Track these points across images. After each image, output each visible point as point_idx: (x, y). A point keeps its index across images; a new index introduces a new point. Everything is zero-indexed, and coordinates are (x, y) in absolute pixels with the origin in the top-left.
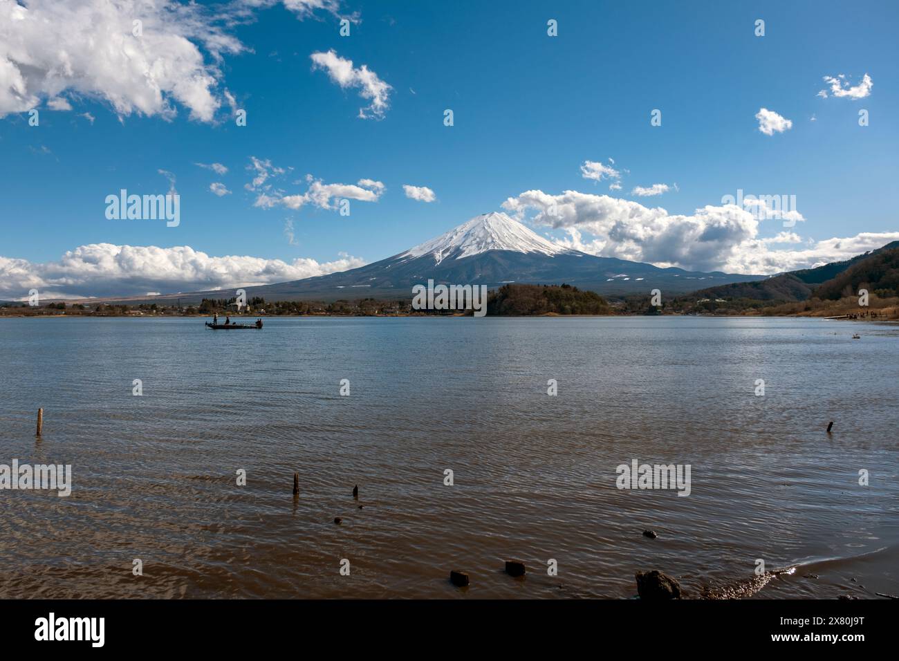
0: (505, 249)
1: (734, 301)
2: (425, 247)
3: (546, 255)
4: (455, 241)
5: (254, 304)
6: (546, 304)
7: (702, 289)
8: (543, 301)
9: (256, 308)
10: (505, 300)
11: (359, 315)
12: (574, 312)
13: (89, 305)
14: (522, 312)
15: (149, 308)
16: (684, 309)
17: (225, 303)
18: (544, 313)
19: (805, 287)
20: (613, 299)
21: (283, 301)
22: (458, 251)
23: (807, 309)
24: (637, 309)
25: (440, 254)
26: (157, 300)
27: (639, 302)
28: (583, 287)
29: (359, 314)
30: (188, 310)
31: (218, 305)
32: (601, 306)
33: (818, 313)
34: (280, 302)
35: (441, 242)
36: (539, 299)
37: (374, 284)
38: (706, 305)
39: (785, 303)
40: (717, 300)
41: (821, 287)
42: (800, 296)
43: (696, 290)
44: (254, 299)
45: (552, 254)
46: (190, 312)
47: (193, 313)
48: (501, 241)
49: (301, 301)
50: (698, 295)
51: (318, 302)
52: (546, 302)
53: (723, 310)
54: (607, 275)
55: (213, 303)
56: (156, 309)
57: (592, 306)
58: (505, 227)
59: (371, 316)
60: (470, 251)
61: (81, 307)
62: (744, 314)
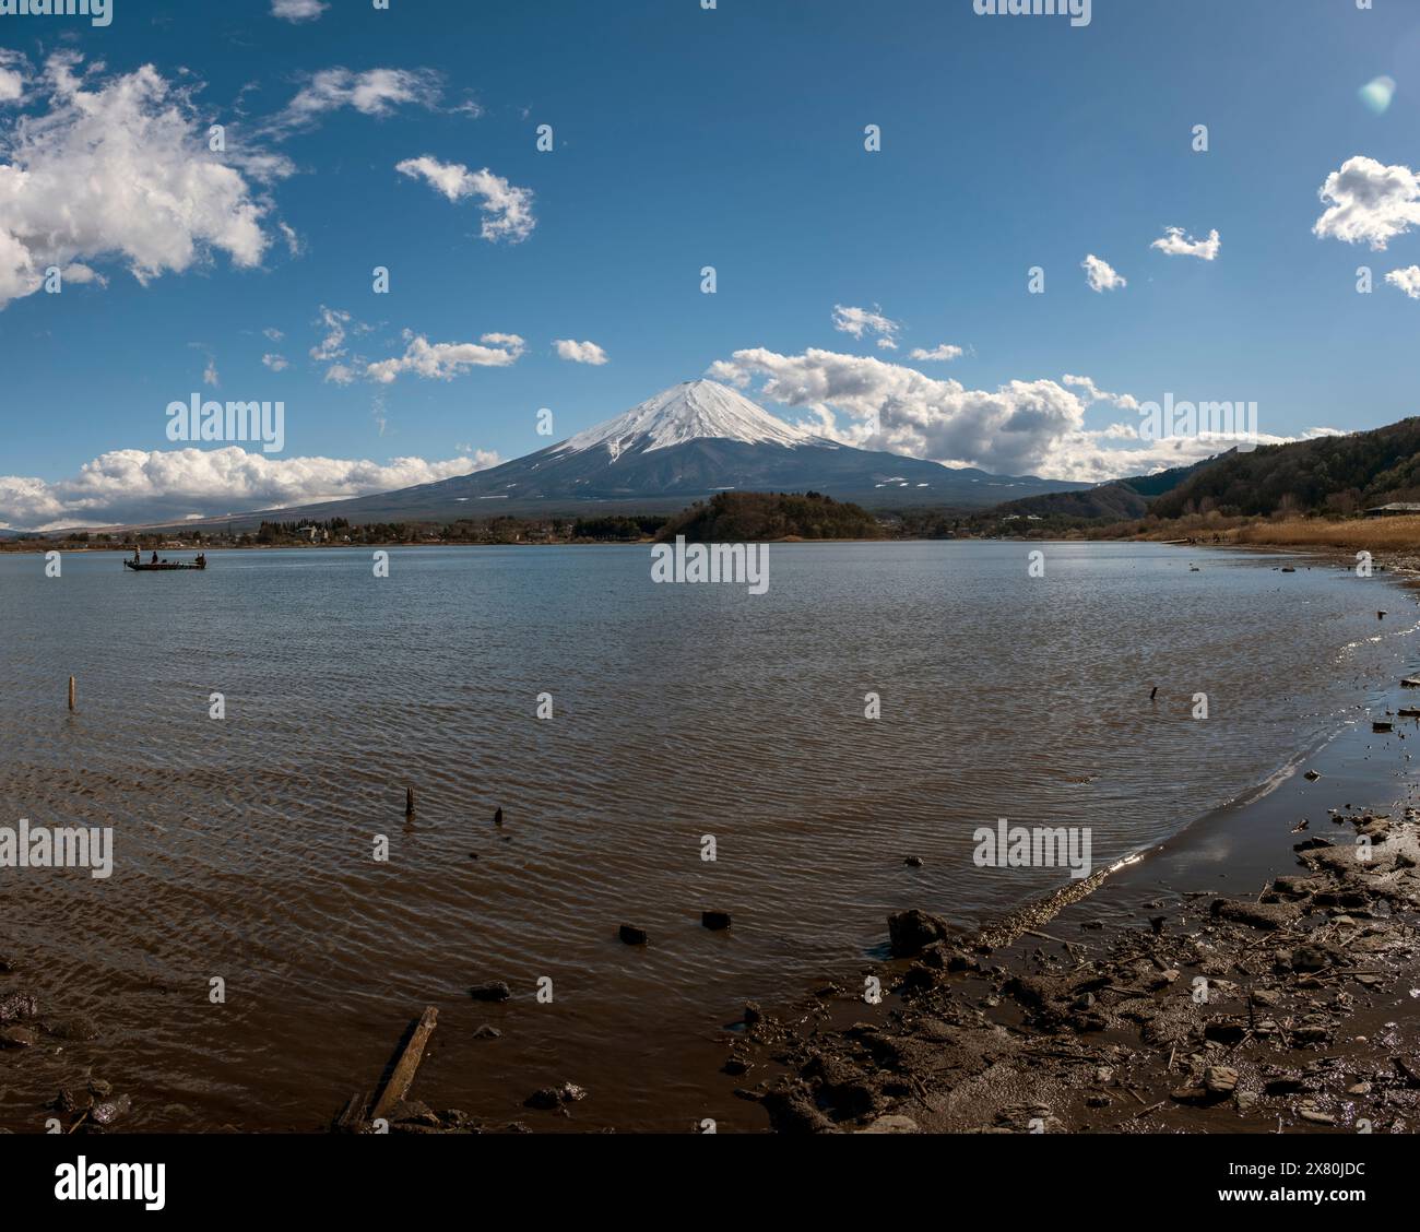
0: (720, 436)
1: (1051, 518)
2: (592, 434)
3: (783, 446)
4: (641, 425)
5: (334, 528)
6: (783, 523)
7: (1010, 500)
8: (778, 517)
9: (336, 534)
10: (720, 517)
11: (491, 543)
12: (825, 535)
13: (117, 534)
14: (746, 536)
15: (192, 537)
16: (985, 530)
17: (293, 528)
18: (778, 537)
19: (1140, 501)
20: (884, 514)
21: (377, 523)
22: (645, 439)
23: (1142, 530)
24: (919, 530)
25: (617, 445)
26: (202, 525)
27: (922, 519)
28: (840, 497)
29: (490, 541)
30: (242, 539)
31: (283, 531)
32: (867, 525)
33: (1155, 536)
34: (372, 523)
35: (618, 427)
36: (772, 515)
37: (514, 494)
38: (1013, 524)
39: (1116, 522)
40: (1030, 517)
41: (1158, 501)
42: (1133, 512)
43: (1002, 501)
44: (333, 520)
45: (792, 445)
46: (245, 542)
47: (249, 543)
48: (713, 424)
49: (403, 521)
50: (1004, 509)
51: (428, 523)
52: (783, 520)
53: (1037, 531)
54: (875, 479)
55: (276, 527)
56: (200, 538)
57: (852, 525)
58: (719, 402)
59: (509, 543)
60: (665, 439)
61: (107, 537)
62: (1064, 538)
